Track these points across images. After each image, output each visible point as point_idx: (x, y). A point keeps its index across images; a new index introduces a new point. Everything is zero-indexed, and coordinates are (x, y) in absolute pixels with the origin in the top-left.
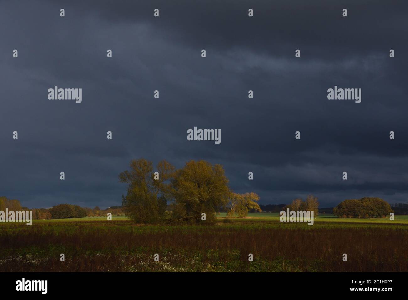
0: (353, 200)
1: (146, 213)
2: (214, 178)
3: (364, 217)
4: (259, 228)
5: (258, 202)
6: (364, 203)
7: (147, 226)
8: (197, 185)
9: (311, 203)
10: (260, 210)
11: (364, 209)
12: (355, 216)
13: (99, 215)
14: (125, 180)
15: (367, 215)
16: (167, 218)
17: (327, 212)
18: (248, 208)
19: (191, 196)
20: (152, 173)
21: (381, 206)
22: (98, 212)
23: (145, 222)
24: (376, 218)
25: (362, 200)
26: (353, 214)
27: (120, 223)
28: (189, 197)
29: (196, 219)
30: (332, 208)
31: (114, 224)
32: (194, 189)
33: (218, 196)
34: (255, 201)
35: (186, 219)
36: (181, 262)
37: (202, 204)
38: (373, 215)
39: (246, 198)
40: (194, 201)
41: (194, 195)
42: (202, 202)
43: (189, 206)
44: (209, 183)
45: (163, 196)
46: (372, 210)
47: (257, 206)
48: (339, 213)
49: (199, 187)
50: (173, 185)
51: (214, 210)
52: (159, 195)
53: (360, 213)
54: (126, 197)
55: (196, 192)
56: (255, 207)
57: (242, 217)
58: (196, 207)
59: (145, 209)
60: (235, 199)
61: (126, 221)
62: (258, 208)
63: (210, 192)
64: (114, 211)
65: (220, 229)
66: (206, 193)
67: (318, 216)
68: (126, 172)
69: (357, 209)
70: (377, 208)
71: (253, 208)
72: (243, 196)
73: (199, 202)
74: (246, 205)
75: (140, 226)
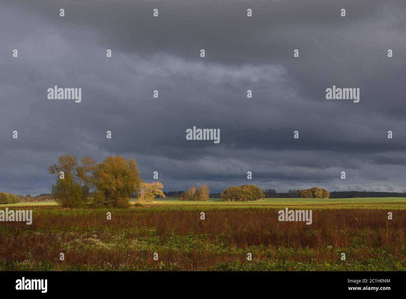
0: (236, 187)
1: (72, 199)
2: (128, 170)
3: (243, 200)
4: (166, 210)
5: (162, 190)
6: (244, 189)
7: (73, 209)
8: (114, 176)
9: (204, 190)
10: (164, 196)
11: (243, 194)
12: (237, 199)
13: (30, 201)
14: (53, 172)
15: (246, 199)
16: (89, 203)
17: (215, 197)
18: (155, 195)
19: (109, 185)
20: (76, 167)
21: (255, 191)
22: (29, 199)
23: (71, 207)
24: (252, 200)
25: (242, 187)
26: (235, 198)
27: (49, 208)
28: (108, 186)
29: (113, 203)
30: (219, 194)
31: (44, 208)
32: (113, 179)
33: (131, 184)
34: (160, 189)
35: (105, 204)
36: (108, 239)
37: (118, 191)
38: (250, 199)
39: (152, 187)
40: (112, 189)
41: (112, 184)
42: (118, 190)
43: (107, 193)
44: (124, 174)
45: (86, 185)
46: (249, 194)
47: (162, 193)
48: (225, 197)
49: (116, 178)
50: (94, 176)
51: (128, 196)
52: (83, 185)
53: (241, 197)
54: (55, 186)
55: (114, 182)
56: (160, 194)
57: (149, 202)
58: (113, 193)
59: (70, 196)
60: (144, 187)
61: (54, 206)
62: (162, 194)
63: (125, 182)
64: (43, 198)
65: (134, 211)
66: (122, 182)
67: (208, 200)
68: (55, 166)
69: (238, 194)
70: (253, 193)
71: (158, 194)
72: (151, 185)
73: (116, 190)
74: (153, 192)
75: (67, 210)
